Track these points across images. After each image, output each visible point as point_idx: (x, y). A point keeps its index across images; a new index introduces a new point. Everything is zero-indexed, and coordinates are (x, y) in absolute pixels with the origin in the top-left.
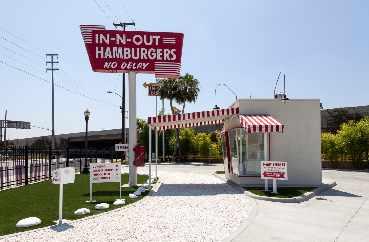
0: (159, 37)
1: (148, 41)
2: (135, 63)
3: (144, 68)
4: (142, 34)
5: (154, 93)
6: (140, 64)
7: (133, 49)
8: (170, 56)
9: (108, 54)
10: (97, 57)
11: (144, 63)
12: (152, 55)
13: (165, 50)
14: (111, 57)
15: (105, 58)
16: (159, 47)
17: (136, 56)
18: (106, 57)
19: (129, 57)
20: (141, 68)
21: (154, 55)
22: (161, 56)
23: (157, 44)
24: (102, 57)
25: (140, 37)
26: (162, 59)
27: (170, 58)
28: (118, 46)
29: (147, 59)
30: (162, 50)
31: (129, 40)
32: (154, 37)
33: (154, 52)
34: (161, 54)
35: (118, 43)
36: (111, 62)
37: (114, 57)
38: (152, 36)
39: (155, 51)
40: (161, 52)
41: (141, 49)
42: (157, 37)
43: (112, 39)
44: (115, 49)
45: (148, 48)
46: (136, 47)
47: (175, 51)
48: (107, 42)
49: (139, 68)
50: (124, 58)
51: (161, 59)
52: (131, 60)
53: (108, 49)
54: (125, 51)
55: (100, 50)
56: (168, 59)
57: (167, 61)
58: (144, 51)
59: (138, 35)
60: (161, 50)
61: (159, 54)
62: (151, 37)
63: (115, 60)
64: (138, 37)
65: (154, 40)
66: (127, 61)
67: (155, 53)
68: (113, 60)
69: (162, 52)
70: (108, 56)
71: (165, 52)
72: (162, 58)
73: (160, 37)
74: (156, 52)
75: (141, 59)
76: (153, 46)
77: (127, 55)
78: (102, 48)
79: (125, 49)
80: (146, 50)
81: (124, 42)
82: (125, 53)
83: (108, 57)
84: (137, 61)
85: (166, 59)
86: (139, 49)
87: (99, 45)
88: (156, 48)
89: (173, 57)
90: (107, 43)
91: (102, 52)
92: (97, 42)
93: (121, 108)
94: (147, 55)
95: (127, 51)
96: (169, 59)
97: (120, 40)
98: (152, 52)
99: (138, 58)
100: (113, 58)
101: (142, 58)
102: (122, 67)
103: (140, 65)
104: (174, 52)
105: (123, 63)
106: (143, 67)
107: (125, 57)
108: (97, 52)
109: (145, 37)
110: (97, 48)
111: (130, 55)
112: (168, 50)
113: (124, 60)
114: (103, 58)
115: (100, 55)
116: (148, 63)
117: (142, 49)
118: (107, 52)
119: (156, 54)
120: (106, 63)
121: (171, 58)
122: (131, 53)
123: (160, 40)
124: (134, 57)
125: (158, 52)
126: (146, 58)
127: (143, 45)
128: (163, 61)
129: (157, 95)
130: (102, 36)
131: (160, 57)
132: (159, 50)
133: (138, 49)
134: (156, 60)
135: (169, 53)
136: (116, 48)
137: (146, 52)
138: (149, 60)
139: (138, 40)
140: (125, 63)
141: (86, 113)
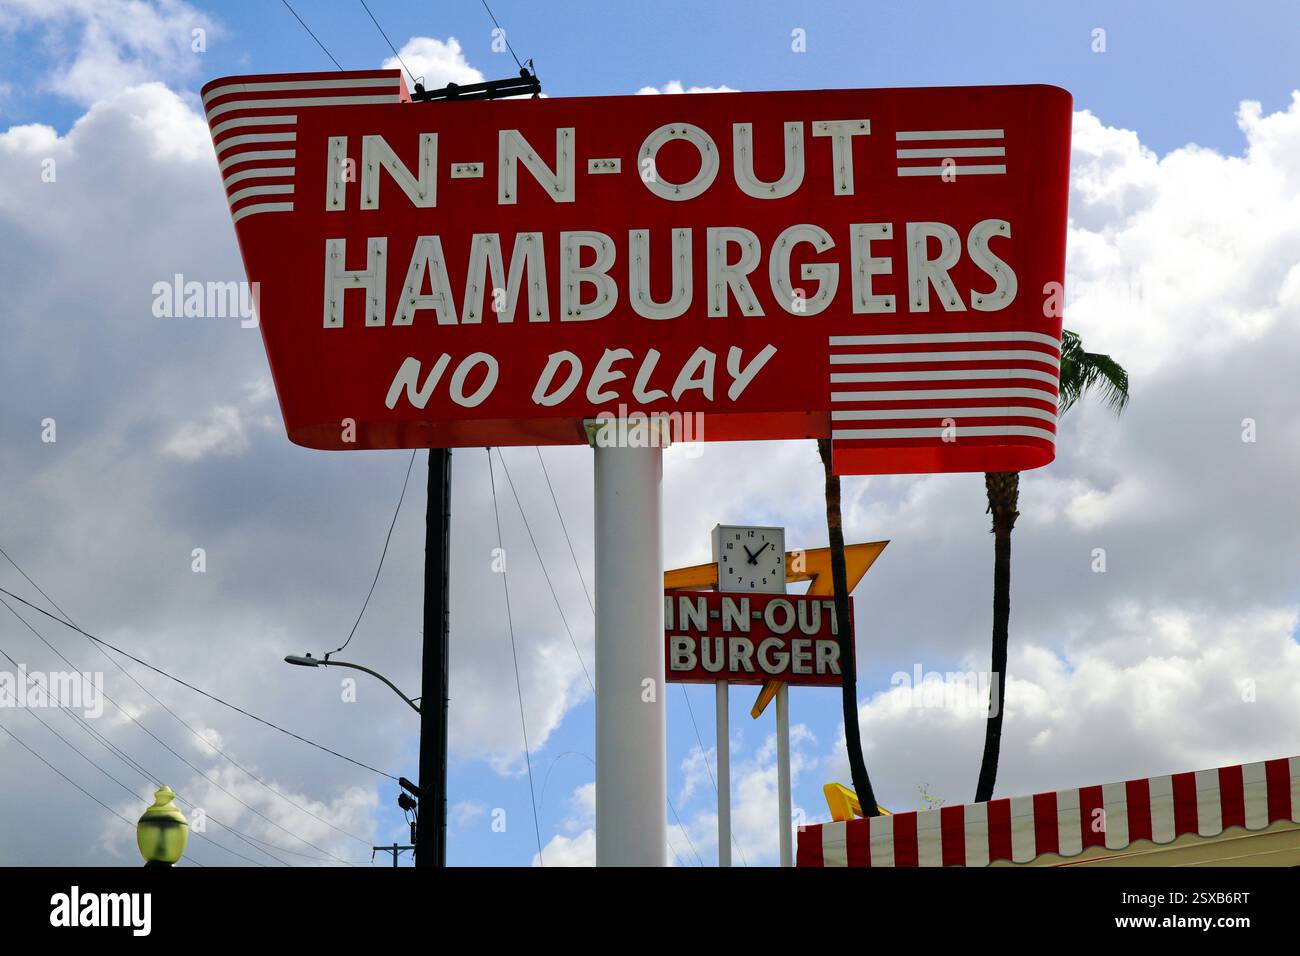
0: (862, 127)
1: (769, 165)
2: (653, 357)
3: (734, 393)
4: (714, 113)
5: (698, 652)
6: (703, 356)
7: (640, 242)
8: (968, 276)
9: (426, 289)
10: (333, 316)
11: (735, 354)
12: (805, 276)
13: (917, 233)
14: (447, 317)
15: (397, 321)
16: (863, 207)
17: (661, 290)
18: (405, 316)
19: (602, 308)
20: (709, 394)
21: (827, 275)
22: (880, 285)
23: (844, 182)
24: (374, 315)
25: (697, 136)
26: (892, 309)
27: (967, 300)
28: (508, 225)
29: (759, 312)
30: (889, 236)
31: (604, 166)
32: (819, 129)
33: (820, 249)
34: (885, 266)
35: (507, 191)
36: (445, 360)
37: (473, 313)
38: (800, 125)
39: (831, 244)
40: (878, 249)
41: (711, 232)
42: (842, 134)
43: (461, 171)
44: (484, 247)
45: (768, 220)
46: (662, 218)
47: (1007, 233)
48: (422, 191)
49: (687, 393)
50: (564, 317)
51: (884, 304)
52: (623, 326)
53: (429, 249)
54: (569, 261)
55: (356, 260)
56: (948, 308)
57: (938, 318)
58: (734, 253)
59: (679, 127)
60: (883, 231)
61: (867, 267)
62: (793, 134)
63: (488, 334)
64: (679, 136)
65: (818, 153)
66: (588, 340)
67: (826, 258)
68: (460, 340)
69: (895, 249)
70: (425, 304)
71: (916, 252)
72: (892, 299)
73: (867, 131)
74: (840, 254)
75: (712, 313)
76: (815, 201)
77: (588, 293)
78: (377, 247)
79: (571, 241)
80: (747, 238)
81: (561, 186)
82: (572, 274)
83: (426, 317)
84: (677, 339)
85: (925, 308)
86: (688, 232)
87: (355, 226)
88: (837, 216)
89: (987, 285)
90: (419, 204)
91: (373, 279)
92: (335, 200)
93: (405, 802)
94: (760, 280)
95: (588, 256)
96: (950, 300)
97: (523, 173)
98: (803, 253)
99: (679, 304)
100: (466, 320)
101: (717, 308)
102: (538, 396)
103: (697, 370)
104: (996, 245)
105: (555, 360)
106: (723, 380)
107: (572, 309)
108: (337, 280)
109: (743, 135)
110: (336, 248)
111: (608, 289)
112: (946, 233)
113: (558, 334)
114: (381, 323)
115: (355, 300)
116: (769, 351)
117: (718, 238)
118: (414, 278)
119: (834, 268)
120: (410, 368)
121: (975, 295)
122: (620, 272)
123: (873, 156)
124: (645, 307)
125: (860, 251)
126: (750, 305)
127: (724, 203)
128: (902, 320)
129: (726, 676)
130: (377, 149)
131: (875, 292)
132: (864, 234)
133: (681, 241)
134: (840, 315)
135: (951, 257)
136: (496, 237)
137: (750, 260)
138: (777, 324)
139: (678, 162)
140: (566, 355)
141: (153, 833)
